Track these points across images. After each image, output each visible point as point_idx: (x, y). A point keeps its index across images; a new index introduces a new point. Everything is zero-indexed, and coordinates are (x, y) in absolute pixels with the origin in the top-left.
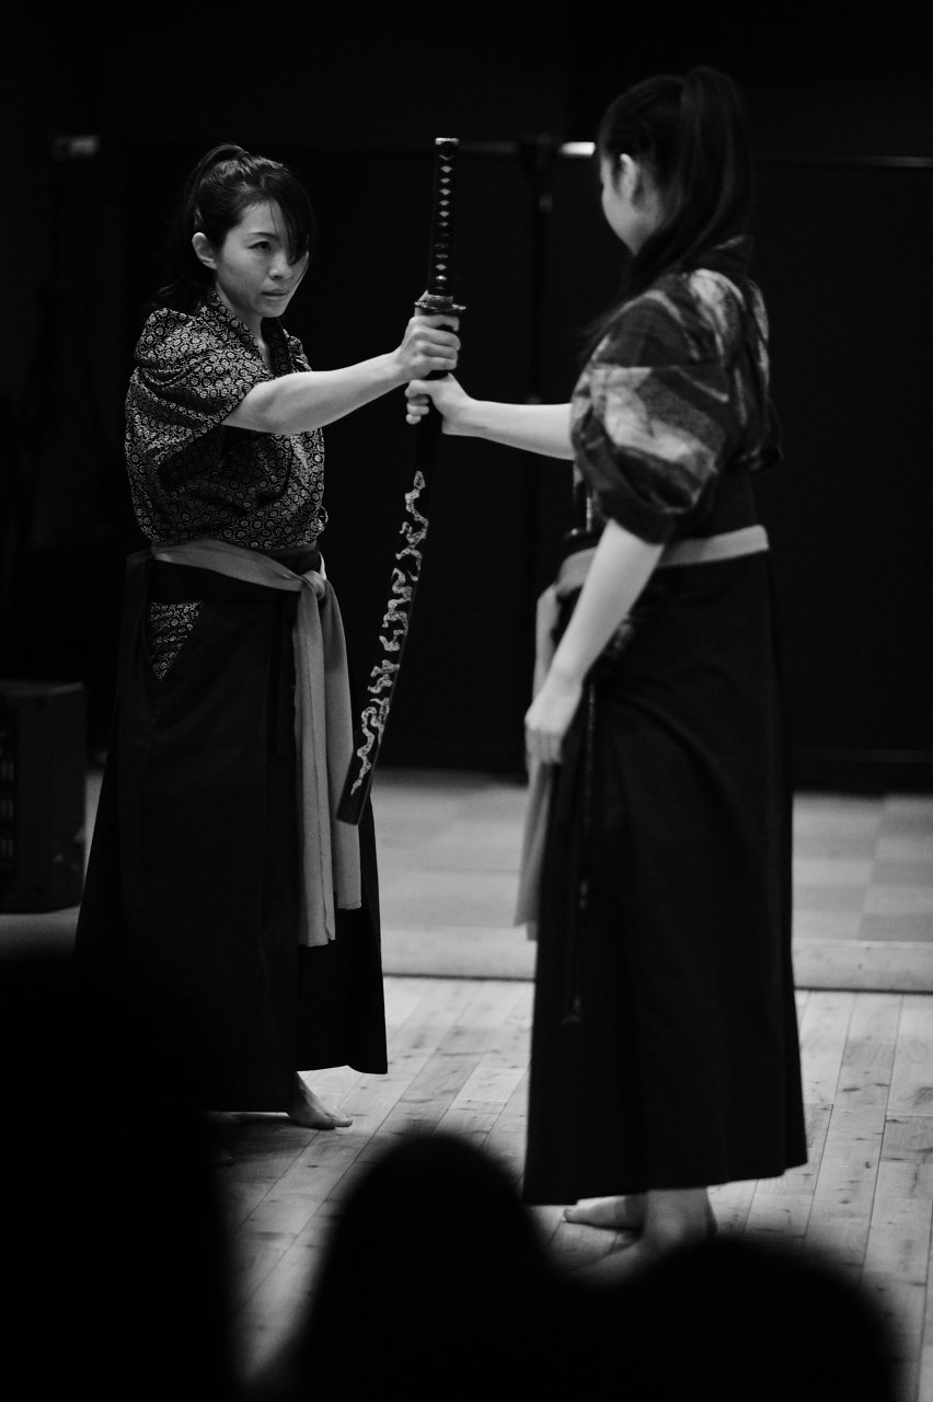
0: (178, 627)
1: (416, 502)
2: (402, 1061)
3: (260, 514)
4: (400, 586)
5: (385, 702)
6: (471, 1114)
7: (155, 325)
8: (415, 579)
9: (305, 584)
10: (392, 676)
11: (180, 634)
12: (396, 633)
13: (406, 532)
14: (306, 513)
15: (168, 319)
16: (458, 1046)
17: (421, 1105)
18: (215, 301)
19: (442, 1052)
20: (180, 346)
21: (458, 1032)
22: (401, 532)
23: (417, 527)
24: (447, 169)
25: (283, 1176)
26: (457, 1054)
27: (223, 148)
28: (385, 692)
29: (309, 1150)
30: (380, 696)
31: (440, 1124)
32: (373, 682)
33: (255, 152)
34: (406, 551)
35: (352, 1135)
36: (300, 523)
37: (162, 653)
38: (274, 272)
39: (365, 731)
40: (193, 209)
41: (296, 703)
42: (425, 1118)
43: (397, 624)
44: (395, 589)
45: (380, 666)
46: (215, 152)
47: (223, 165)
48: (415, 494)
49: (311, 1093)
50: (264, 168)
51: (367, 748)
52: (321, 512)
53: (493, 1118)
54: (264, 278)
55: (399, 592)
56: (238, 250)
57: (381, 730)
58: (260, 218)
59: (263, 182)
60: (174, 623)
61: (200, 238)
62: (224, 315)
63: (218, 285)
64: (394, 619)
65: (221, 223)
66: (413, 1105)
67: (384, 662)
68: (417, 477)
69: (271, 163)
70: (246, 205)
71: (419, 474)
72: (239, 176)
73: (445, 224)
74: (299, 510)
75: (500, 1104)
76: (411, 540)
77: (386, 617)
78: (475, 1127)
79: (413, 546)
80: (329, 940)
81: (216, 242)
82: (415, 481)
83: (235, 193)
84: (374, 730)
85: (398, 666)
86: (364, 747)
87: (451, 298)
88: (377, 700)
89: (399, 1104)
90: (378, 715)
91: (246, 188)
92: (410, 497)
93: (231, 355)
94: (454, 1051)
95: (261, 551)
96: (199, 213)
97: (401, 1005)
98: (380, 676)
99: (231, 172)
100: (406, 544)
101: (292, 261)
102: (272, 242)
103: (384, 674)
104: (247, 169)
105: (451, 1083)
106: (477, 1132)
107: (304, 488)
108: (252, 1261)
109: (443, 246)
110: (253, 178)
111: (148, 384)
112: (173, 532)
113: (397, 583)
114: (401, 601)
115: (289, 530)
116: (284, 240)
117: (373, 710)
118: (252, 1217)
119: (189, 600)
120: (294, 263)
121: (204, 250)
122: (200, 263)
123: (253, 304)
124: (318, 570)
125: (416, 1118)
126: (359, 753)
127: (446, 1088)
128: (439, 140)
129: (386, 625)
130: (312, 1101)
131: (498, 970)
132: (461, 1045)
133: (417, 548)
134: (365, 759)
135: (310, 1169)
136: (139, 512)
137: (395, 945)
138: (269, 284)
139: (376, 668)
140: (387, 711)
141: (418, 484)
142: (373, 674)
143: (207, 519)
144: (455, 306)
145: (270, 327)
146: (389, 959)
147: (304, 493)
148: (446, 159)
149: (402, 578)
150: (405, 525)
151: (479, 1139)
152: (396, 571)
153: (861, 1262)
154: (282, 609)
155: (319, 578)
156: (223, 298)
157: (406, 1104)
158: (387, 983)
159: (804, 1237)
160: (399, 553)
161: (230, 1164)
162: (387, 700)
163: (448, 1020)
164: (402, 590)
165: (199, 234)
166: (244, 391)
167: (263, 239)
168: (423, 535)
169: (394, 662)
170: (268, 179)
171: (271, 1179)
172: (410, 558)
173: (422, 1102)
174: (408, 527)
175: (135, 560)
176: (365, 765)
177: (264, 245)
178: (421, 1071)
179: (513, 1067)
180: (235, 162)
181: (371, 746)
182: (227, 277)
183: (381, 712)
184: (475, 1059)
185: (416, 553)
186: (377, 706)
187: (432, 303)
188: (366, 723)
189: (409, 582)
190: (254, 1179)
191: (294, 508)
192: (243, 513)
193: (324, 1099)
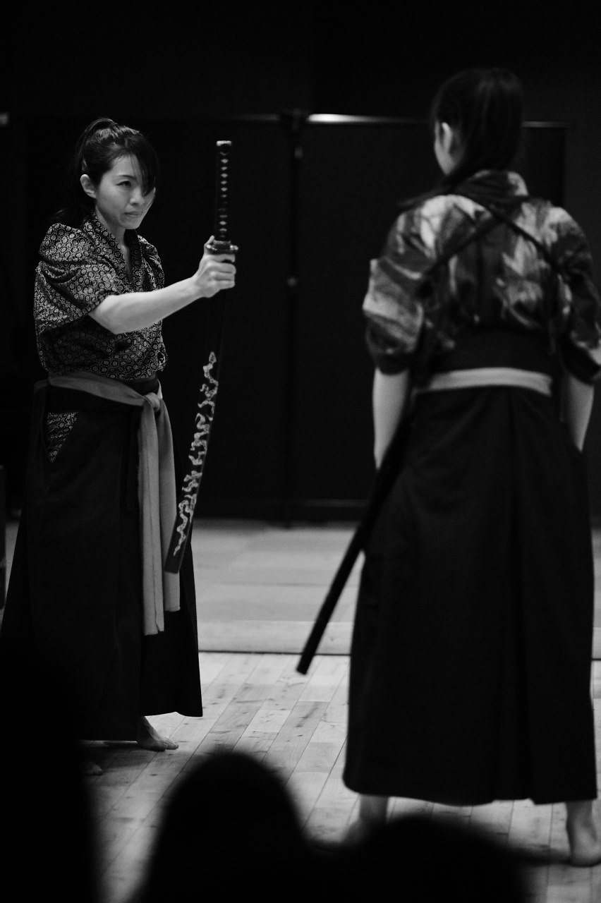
0: (64, 428)
1: (212, 372)
2: (211, 706)
3: (117, 357)
4: (202, 424)
5: (194, 497)
6: (255, 740)
7: (52, 234)
8: (211, 419)
9: (147, 402)
10: (197, 480)
11: (65, 433)
12: (200, 453)
13: (205, 391)
14: (147, 357)
15: (59, 230)
16: (247, 697)
17: (222, 735)
18: (95, 219)
19: (237, 700)
20: (65, 252)
21: (247, 688)
22: (202, 390)
23: (212, 387)
24: (225, 161)
25: (135, 781)
26: (247, 702)
27: (99, 121)
28: (194, 490)
29: (152, 764)
30: (191, 493)
31: (237, 746)
32: (186, 485)
33: (121, 124)
34: (205, 402)
35: (180, 755)
36: (144, 363)
37: (55, 445)
38: (133, 200)
39: (182, 516)
40: (81, 160)
41: (139, 478)
42: (226, 743)
43: (201, 448)
44: (198, 426)
45: (190, 474)
46: (95, 123)
47: (101, 132)
48: (210, 366)
49: (152, 728)
50: (127, 134)
51: (183, 526)
52: (160, 356)
53: (270, 743)
54: (126, 205)
55: (201, 428)
56: (110, 187)
57: (192, 514)
58: (124, 166)
59: (126, 143)
60: (62, 426)
61: (85, 178)
62: (100, 229)
63: (97, 208)
64: (198, 445)
65: (99, 169)
66: (218, 735)
67: (193, 472)
68: (211, 356)
69: (132, 130)
70: (115, 157)
71: (212, 354)
72: (111, 139)
73: (225, 196)
74: (143, 354)
75: (274, 734)
76: (208, 395)
77: (193, 444)
78: (258, 749)
79: (209, 399)
80: (159, 631)
81: (96, 180)
82: (210, 358)
83: (109, 150)
84: (188, 515)
85: (201, 474)
86: (181, 526)
87: (230, 242)
88: (189, 496)
89: (210, 734)
90: (189, 505)
91: (116, 146)
92: (207, 368)
93: (95, 269)
94: (245, 700)
95: (117, 380)
96: (85, 163)
97: (210, 670)
98: (190, 481)
99: (106, 136)
100: (205, 398)
101: (146, 192)
102: (132, 182)
103: (193, 480)
104: (116, 134)
105: (243, 720)
106: (259, 751)
107: (145, 340)
108: (115, 836)
109: (224, 210)
110: (120, 140)
111: (46, 276)
112: (61, 366)
113: (200, 423)
114: (202, 433)
115: (136, 367)
116: (140, 179)
117: (186, 502)
118: (115, 807)
119: (70, 411)
120: (146, 195)
121: (88, 186)
122: (85, 194)
123: (120, 221)
124: (156, 393)
125: (220, 743)
126: (178, 530)
127: (239, 723)
128: (219, 143)
129: (193, 449)
130: (153, 734)
131: (272, 648)
132: (248, 696)
133: (212, 400)
134: (182, 533)
135: (152, 777)
136: (41, 353)
137: (207, 632)
138: (130, 208)
139: (187, 476)
140: (195, 502)
141: (212, 360)
142: (185, 480)
143: (82, 358)
144: (232, 247)
145: (130, 237)
146: (203, 642)
147: (145, 343)
148: (224, 154)
149: (203, 419)
150: (204, 386)
151: (261, 756)
152: (199, 415)
153: (506, 831)
154: (131, 418)
155: (156, 398)
156: (100, 217)
157: (213, 734)
158: (201, 656)
159: (470, 816)
160: (201, 403)
161: (100, 774)
162: (195, 495)
163: (240, 680)
164: (203, 427)
165: (85, 175)
166: (99, 300)
167: (126, 180)
168: (215, 392)
169: (199, 472)
170: (129, 141)
171: (127, 783)
172: (208, 407)
173: (224, 732)
174: (206, 387)
175: (39, 385)
176: (182, 536)
177: (127, 183)
178: (223, 713)
179: (283, 710)
180: (109, 130)
181: (185, 525)
182: (103, 203)
183: (192, 503)
184: (259, 705)
185: (212, 403)
186: (189, 500)
187: (217, 246)
188: (182, 511)
189: (207, 422)
190: (116, 784)
191: (139, 354)
192: (105, 356)
193: (160, 731)
